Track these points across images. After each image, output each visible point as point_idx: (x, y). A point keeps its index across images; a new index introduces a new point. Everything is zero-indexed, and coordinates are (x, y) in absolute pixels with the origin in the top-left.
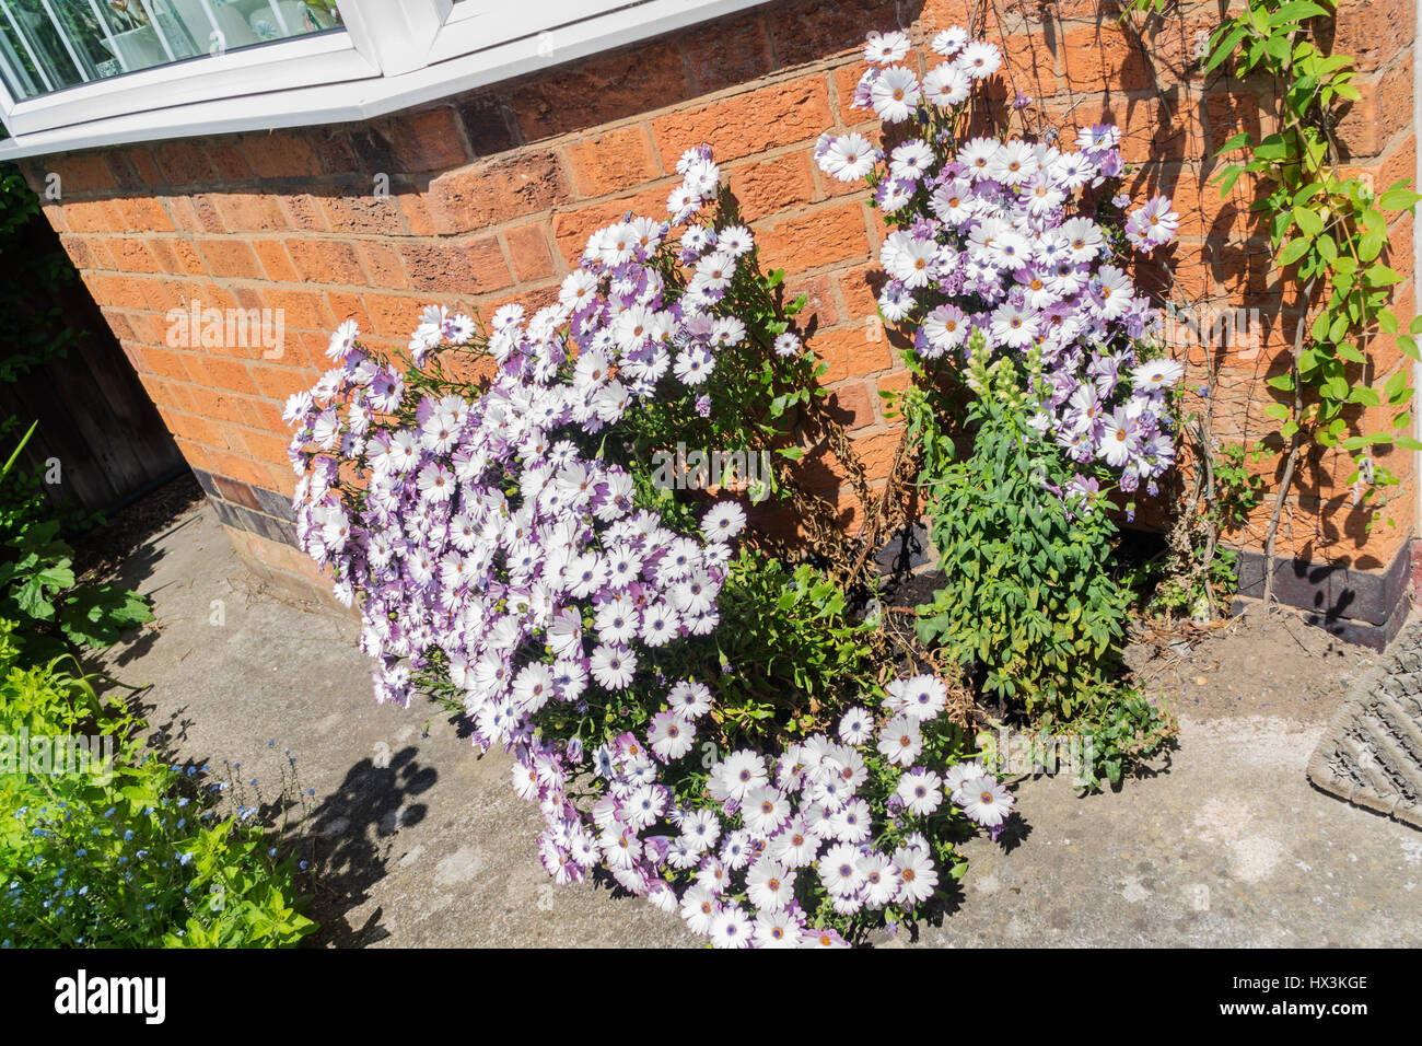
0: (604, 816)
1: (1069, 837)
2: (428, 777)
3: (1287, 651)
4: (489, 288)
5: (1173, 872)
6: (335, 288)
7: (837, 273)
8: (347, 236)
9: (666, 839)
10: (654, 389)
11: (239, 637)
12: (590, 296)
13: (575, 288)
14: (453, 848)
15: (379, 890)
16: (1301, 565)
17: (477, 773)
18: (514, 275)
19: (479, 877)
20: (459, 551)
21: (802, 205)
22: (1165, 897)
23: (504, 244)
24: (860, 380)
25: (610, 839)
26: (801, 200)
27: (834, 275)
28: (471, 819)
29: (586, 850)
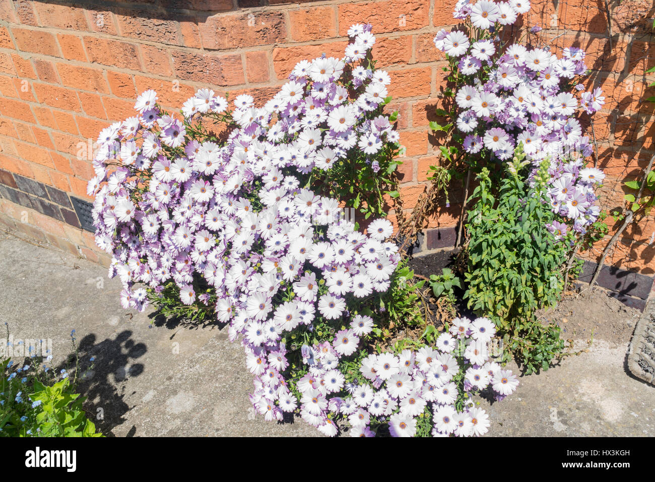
0: (304, 386)
1: (520, 397)
2: (141, 349)
3: (602, 308)
4: (230, 84)
5: (575, 416)
6: (115, 69)
7: (412, 102)
8: (134, 41)
9: (341, 399)
10: (346, 154)
12: (299, 96)
13: (290, 91)
14: (175, 392)
15: (132, 416)
16: (614, 269)
17: (171, 347)
18: (246, 78)
19: (194, 410)
20: (209, 230)
21: (403, 64)
22: (574, 429)
23: (244, 60)
24: (411, 159)
25: (306, 399)
26: (403, 61)
27: (410, 103)
28: (183, 376)
29: (288, 402)
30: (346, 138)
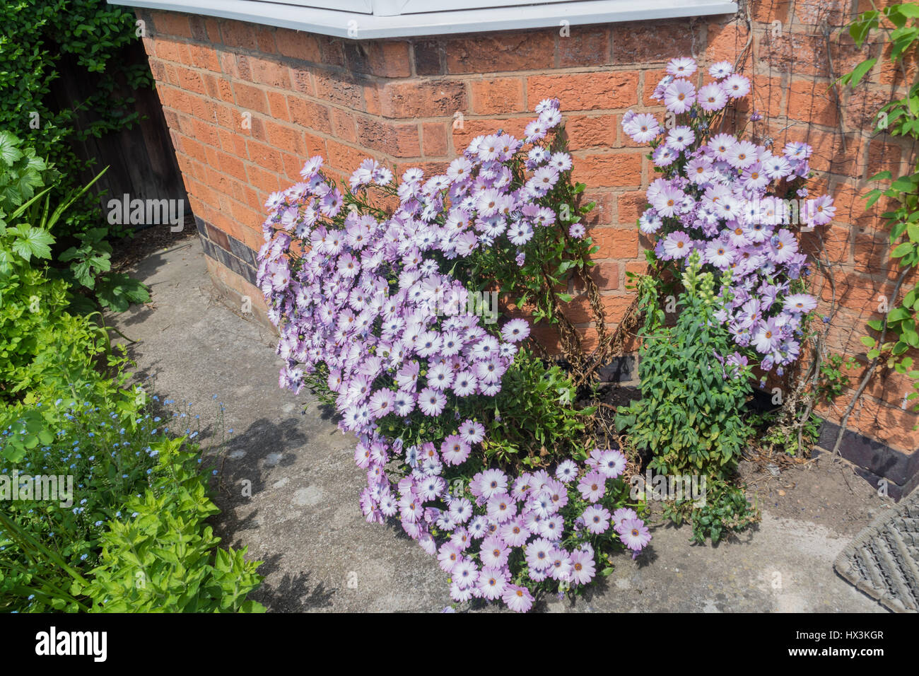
0: (405, 488)
1: (678, 568)
3: (839, 487)
4: (405, 155)
5: (737, 604)
6: (312, 132)
7: (618, 194)
8: (326, 103)
10: (493, 242)
11: (200, 325)
12: (465, 174)
13: (458, 168)
14: (307, 485)
15: (258, 499)
17: (328, 443)
18: (422, 150)
19: (318, 505)
20: (353, 310)
21: (606, 148)
23: (421, 131)
24: (616, 261)
25: (405, 503)
26: (606, 145)
27: (615, 194)
28: (321, 470)
29: (389, 505)
30: (494, 225)
